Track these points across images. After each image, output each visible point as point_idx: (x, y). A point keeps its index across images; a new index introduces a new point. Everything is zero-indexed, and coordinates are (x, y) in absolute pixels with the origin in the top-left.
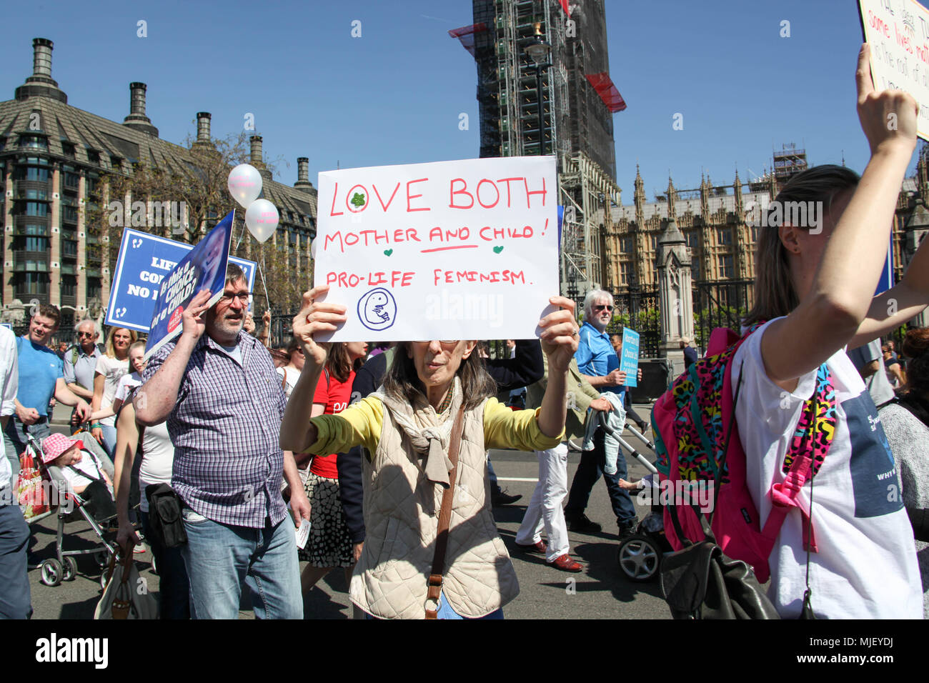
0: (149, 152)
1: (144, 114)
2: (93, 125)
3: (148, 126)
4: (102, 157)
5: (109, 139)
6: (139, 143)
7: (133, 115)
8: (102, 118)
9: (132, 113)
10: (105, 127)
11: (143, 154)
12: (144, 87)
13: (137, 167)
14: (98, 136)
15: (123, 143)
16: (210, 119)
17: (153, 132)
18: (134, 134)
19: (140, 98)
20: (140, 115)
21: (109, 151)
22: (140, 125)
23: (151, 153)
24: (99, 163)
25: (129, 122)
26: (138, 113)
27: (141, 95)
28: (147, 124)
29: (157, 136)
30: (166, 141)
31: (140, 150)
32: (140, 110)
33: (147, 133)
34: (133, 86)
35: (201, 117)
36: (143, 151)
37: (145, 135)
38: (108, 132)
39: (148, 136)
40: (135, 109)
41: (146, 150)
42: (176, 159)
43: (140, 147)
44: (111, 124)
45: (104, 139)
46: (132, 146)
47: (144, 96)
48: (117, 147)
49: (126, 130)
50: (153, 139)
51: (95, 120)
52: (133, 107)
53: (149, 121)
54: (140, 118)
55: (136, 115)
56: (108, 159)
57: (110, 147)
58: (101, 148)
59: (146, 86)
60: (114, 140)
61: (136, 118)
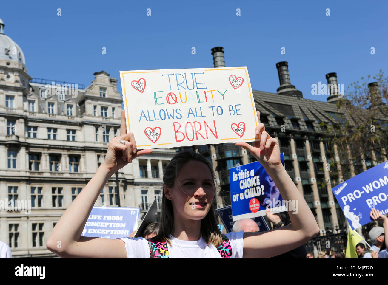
0: (299, 110)
1: (290, 83)
2: (259, 98)
3: (295, 91)
4: (270, 119)
5: (271, 106)
6: (292, 104)
7: (282, 86)
8: (263, 92)
9: (281, 84)
10: (266, 98)
11: (296, 112)
12: (286, 64)
13: (295, 122)
14: (264, 105)
15: (280, 106)
16: (336, 77)
17: (299, 94)
18: (286, 99)
19: (285, 72)
20: (287, 85)
21: (273, 114)
22: (289, 91)
23: (301, 110)
24: (268, 123)
25: (281, 91)
26: (285, 83)
27: (286, 70)
28: (294, 89)
29: (302, 97)
30: (309, 100)
31: (294, 109)
32: (287, 81)
33: (295, 97)
34: (278, 65)
35: (330, 77)
36: (296, 109)
37: (294, 98)
38: (269, 101)
39: (296, 98)
40: (283, 82)
41: (297, 108)
42: (319, 111)
43: (293, 107)
44: (270, 95)
45: (268, 106)
46: (287, 107)
47: (287, 70)
48: (278, 110)
49: (280, 97)
50: (300, 99)
51: (259, 94)
52: (281, 80)
53: (294, 87)
54: (288, 87)
55: (284, 85)
56: (274, 120)
57: (273, 111)
58: (267, 112)
59: (287, 63)
60: (274, 105)
61: (285, 87)
